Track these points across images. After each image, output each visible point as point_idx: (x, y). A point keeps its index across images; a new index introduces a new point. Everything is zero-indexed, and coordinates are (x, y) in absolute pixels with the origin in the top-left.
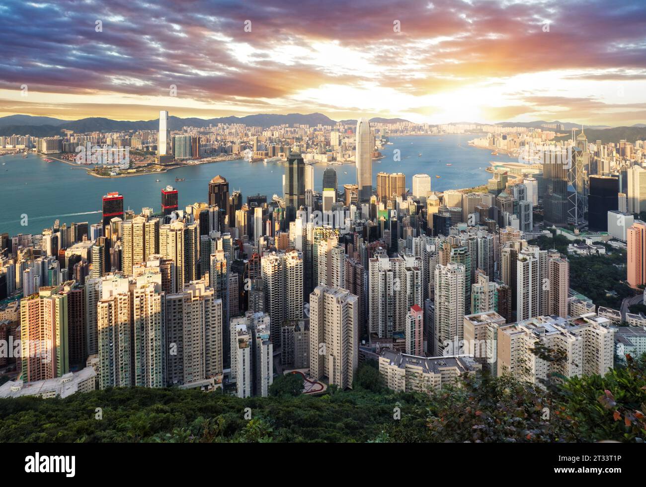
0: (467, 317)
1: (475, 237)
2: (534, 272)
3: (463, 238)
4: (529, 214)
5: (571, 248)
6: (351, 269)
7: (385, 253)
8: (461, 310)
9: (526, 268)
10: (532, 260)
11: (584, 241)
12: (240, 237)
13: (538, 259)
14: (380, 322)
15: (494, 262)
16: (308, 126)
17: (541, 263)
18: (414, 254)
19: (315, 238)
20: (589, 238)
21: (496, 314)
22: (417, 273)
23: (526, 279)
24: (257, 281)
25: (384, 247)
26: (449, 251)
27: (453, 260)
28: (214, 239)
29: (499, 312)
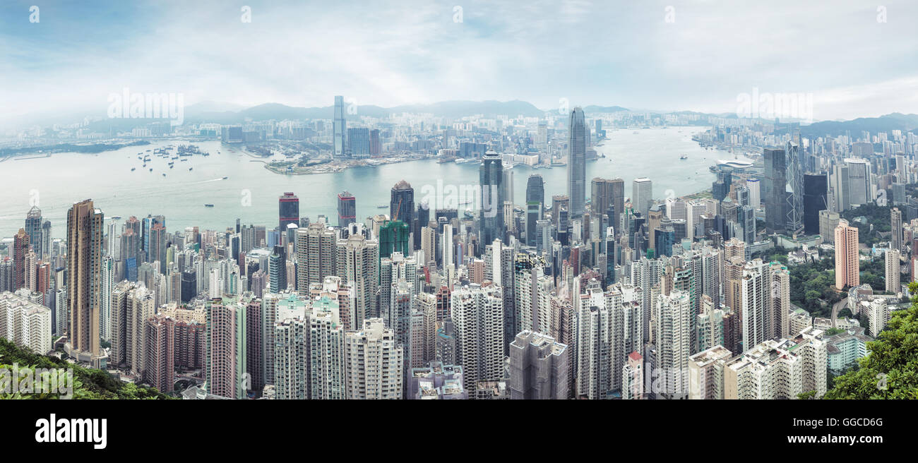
0: (691, 358)
1: (700, 254)
2: (758, 290)
3: (687, 256)
4: (752, 221)
5: (791, 257)
6: (558, 312)
7: (599, 286)
8: (686, 349)
9: (750, 285)
10: (757, 276)
11: (801, 248)
12: (426, 263)
13: (761, 274)
14: (591, 380)
15: (719, 283)
16: (507, 117)
17: (764, 277)
18: (632, 284)
19: (517, 268)
20: (805, 244)
21: (723, 348)
22: (636, 309)
23: (751, 299)
24: (446, 324)
25: (598, 278)
26: (672, 276)
27: (676, 287)
28: (395, 264)
29: (725, 346)
